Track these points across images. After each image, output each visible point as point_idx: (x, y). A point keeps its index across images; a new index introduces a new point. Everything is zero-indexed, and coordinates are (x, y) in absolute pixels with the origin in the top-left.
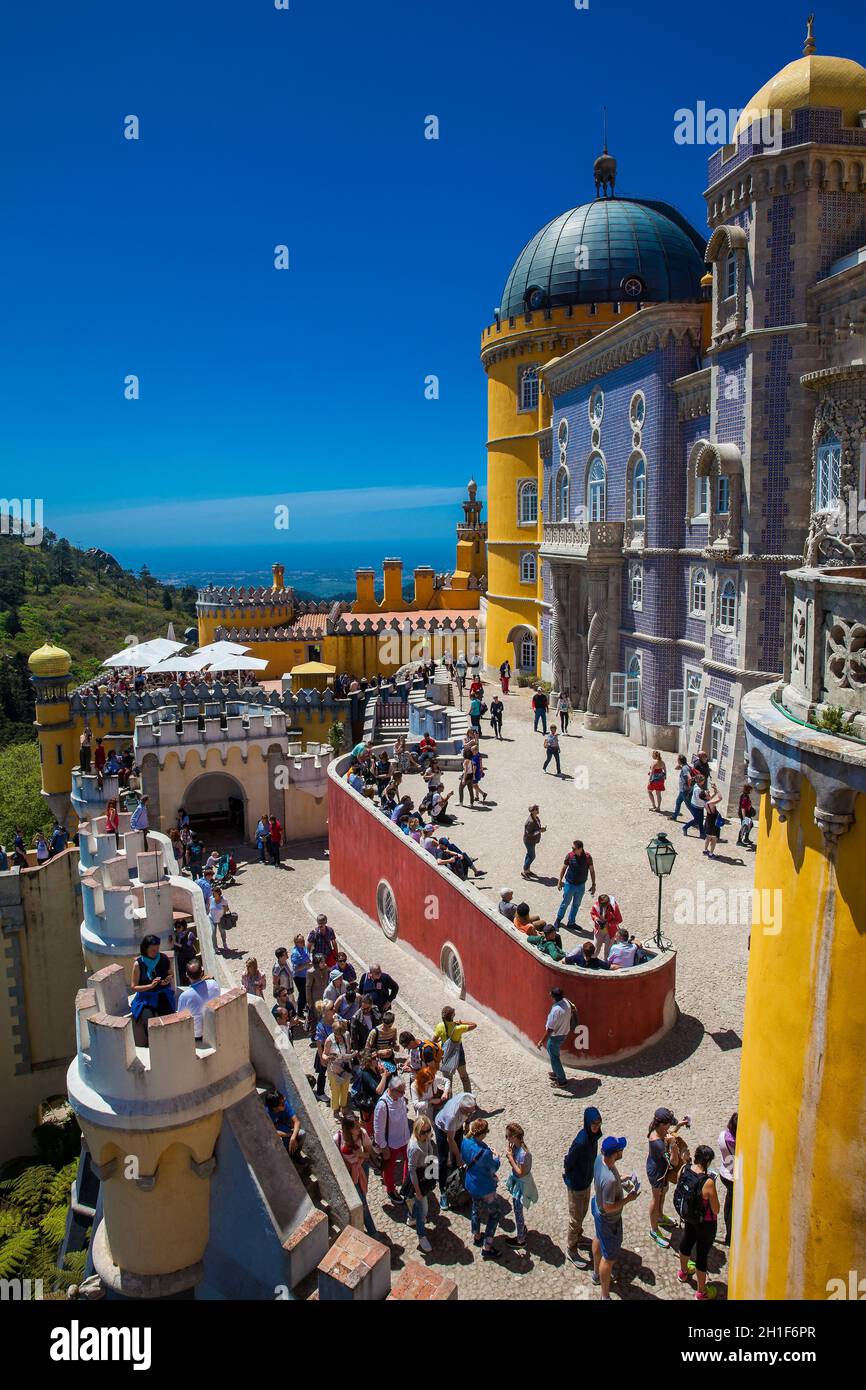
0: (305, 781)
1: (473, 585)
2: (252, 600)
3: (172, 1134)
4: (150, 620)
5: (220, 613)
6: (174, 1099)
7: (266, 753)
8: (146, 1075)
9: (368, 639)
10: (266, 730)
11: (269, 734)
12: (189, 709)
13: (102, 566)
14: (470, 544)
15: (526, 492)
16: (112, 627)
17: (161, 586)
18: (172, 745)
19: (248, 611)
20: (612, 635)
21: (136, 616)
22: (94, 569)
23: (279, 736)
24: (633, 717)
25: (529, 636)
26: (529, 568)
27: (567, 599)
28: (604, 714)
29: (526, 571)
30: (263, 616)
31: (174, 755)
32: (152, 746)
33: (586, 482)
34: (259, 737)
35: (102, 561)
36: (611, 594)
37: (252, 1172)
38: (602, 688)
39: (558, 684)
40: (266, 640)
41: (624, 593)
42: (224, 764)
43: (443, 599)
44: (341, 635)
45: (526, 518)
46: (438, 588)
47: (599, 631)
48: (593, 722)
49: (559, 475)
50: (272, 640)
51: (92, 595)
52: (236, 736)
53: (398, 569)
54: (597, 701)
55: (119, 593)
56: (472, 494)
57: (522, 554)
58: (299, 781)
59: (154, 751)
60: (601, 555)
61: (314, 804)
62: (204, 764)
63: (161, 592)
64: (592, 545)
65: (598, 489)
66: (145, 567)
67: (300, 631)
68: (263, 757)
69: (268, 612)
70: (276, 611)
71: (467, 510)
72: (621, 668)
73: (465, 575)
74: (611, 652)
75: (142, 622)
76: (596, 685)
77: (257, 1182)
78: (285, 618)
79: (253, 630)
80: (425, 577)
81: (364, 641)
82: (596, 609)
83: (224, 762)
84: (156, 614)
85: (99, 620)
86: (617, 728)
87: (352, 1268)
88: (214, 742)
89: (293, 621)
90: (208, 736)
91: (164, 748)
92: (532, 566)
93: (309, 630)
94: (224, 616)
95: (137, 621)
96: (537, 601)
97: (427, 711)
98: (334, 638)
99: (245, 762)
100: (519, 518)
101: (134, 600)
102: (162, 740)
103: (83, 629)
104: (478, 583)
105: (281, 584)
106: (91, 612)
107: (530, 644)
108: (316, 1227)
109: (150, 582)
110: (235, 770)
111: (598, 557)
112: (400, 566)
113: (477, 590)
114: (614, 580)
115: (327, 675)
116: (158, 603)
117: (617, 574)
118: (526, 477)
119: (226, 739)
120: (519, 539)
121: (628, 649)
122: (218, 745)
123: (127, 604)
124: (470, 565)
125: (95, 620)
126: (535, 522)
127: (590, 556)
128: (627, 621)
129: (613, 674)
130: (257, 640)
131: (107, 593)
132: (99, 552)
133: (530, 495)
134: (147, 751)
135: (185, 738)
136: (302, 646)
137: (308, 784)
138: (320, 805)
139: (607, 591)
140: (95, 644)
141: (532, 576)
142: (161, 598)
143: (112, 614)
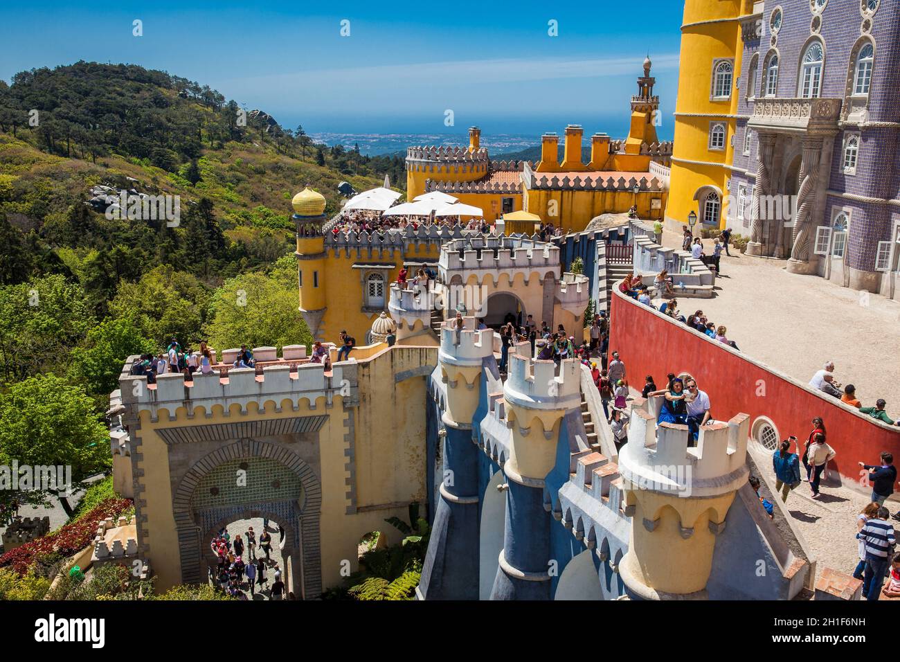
0: (569, 303)
1: (645, 151)
2: (455, 158)
3: (711, 501)
4: (308, 174)
5: (428, 168)
6: (713, 479)
7: (543, 279)
8: (699, 462)
9: (566, 194)
10: (544, 260)
11: (546, 263)
12: (475, 242)
13: (264, 126)
14: (643, 115)
15: (721, 70)
16: (276, 179)
17: (314, 145)
18: (472, 269)
19: (452, 167)
20: (820, 195)
21: (296, 171)
22: (257, 128)
23: (554, 265)
24: (836, 264)
25: (714, 195)
26: (718, 137)
27: (771, 163)
28: (807, 260)
29: (715, 139)
30: (464, 172)
31: (473, 276)
32: (459, 269)
33: (800, 63)
34: (539, 266)
35: (262, 122)
36: (824, 160)
37: (760, 530)
38: (807, 239)
39: (756, 236)
40: (469, 192)
41: (836, 158)
42: (511, 286)
43: (616, 161)
44: (543, 189)
45: (719, 93)
46: (611, 153)
47: (808, 191)
48: (796, 266)
49: (768, 57)
50: (473, 192)
51: (258, 151)
52: (522, 264)
53: (579, 135)
54: (801, 250)
55: (279, 150)
56: (647, 71)
57: (713, 124)
58: (565, 303)
59: (460, 273)
60: (818, 127)
61: (574, 320)
62: (496, 285)
63: (315, 150)
64: (812, 118)
65: (813, 70)
66: (300, 128)
67: (497, 185)
68: (541, 281)
69: (468, 168)
70: (475, 168)
71: (641, 85)
72: (826, 222)
73: (638, 142)
74: (818, 209)
75: (302, 176)
76: (801, 236)
77: (763, 536)
78: (482, 174)
79: (457, 184)
80: (601, 143)
81: (562, 195)
82: (808, 172)
83: (511, 284)
84: (313, 170)
85: (265, 173)
86: (817, 272)
87: (842, 590)
88: (505, 268)
89: (488, 177)
90: (501, 263)
91: (469, 271)
92: (721, 135)
93: (505, 185)
94: (432, 171)
95: (297, 175)
96: (725, 165)
97: (659, 252)
98: (537, 192)
99: (527, 285)
100: (712, 93)
101: (292, 157)
102: (466, 265)
103: (251, 180)
104: (649, 149)
105: (477, 146)
106: (258, 166)
107: (714, 202)
108: (802, 567)
109: (306, 142)
110: (519, 292)
111: (816, 129)
112: (581, 132)
113: (649, 155)
114: (827, 149)
115: (534, 223)
116: (311, 159)
117: (830, 144)
118: (723, 58)
119: (514, 266)
120: (711, 111)
121: (834, 207)
122: (508, 271)
123: (287, 160)
124: (642, 133)
125: (261, 172)
126: (728, 97)
127: (810, 128)
128: (836, 182)
129: (819, 228)
130: (461, 192)
131: (270, 150)
132: (262, 113)
133: (724, 73)
134: (455, 273)
135: (483, 264)
136: (498, 198)
137: (571, 305)
138: (578, 322)
139: (820, 157)
140: (262, 194)
141: (720, 144)
142: (315, 156)
143: (276, 168)
